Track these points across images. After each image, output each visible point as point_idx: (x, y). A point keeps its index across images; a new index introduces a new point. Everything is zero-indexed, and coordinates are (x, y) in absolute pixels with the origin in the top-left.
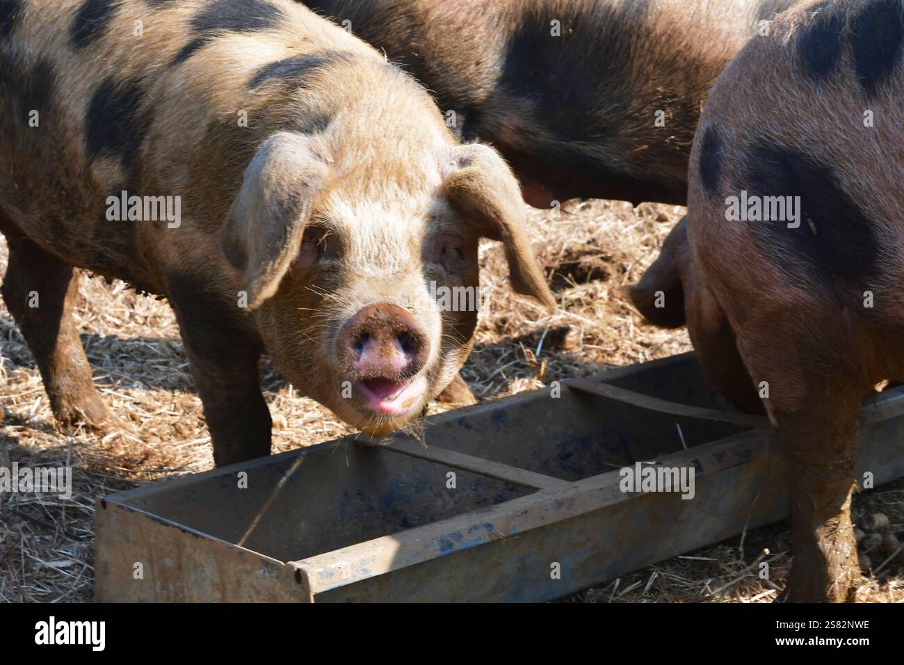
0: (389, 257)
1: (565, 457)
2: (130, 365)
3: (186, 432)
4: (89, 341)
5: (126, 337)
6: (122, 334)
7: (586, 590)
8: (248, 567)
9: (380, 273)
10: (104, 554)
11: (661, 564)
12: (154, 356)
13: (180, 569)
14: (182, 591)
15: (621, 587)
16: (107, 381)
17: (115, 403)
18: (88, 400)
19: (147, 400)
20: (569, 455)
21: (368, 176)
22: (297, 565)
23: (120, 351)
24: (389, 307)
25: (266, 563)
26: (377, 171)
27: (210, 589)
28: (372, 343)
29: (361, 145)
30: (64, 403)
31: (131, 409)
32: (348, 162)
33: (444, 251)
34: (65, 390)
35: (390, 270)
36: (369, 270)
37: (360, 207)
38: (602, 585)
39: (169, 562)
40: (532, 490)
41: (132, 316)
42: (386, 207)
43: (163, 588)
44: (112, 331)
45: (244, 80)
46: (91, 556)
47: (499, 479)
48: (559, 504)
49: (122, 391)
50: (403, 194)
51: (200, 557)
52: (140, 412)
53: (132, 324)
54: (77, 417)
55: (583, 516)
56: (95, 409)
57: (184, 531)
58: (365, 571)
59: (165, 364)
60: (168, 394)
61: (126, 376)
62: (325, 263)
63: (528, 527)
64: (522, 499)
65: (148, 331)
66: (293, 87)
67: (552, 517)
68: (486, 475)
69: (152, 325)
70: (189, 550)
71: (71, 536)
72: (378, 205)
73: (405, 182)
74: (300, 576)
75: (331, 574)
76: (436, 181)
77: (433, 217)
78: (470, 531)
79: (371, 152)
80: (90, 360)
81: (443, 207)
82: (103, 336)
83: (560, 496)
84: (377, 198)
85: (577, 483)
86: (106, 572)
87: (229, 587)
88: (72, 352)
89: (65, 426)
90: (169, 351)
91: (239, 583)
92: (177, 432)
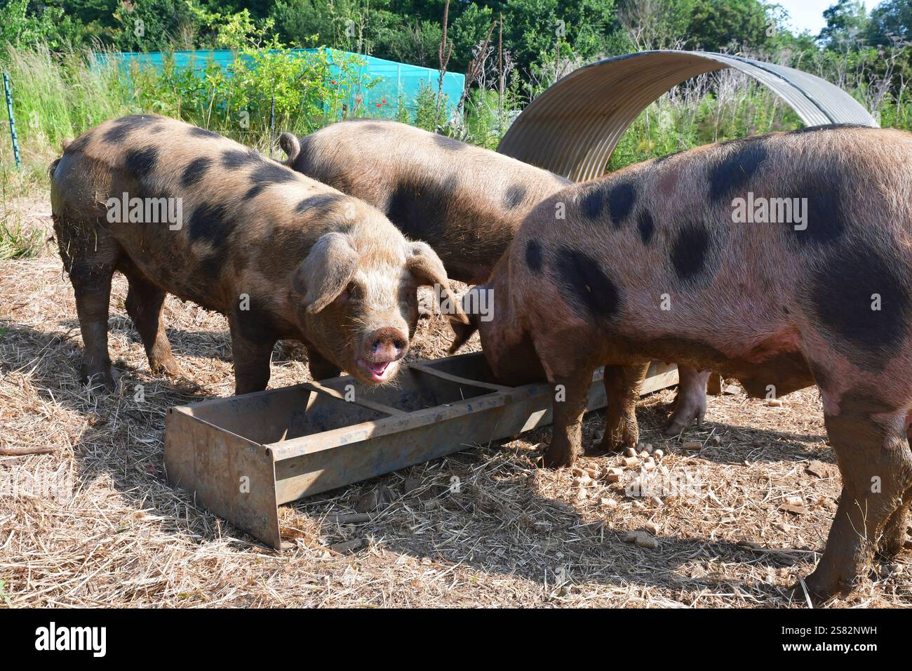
0: (385, 300)
1: (404, 401)
2: (191, 345)
3: (217, 380)
4: (171, 333)
5: (190, 332)
6: (188, 330)
7: (412, 466)
8: (243, 446)
9: (382, 308)
10: (170, 436)
11: (449, 456)
12: (203, 341)
13: (208, 445)
14: (208, 457)
15: (429, 466)
16: (179, 352)
17: (182, 363)
18: (168, 360)
19: (197, 362)
20: (406, 401)
21: (373, 258)
22: (267, 446)
23: (187, 338)
24: (392, 329)
25: (252, 444)
26: (377, 256)
27: (222, 457)
28: (382, 345)
29: (370, 242)
30: (156, 361)
31: (190, 366)
32: (364, 250)
33: (408, 295)
34: (156, 355)
35: (387, 307)
36: (375, 306)
37: (370, 273)
38: (420, 465)
39: (202, 442)
40: (388, 415)
41: (194, 322)
42: (382, 273)
43: (198, 455)
44: (183, 328)
45: (293, 207)
46: (163, 439)
47: (372, 409)
48: (401, 423)
49: (186, 357)
50: (389, 267)
51: (218, 440)
52: (194, 368)
53: (194, 326)
54: (162, 369)
55: (413, 430)
56: (172, 365)
57: (211, 426)
58: (302, 451)
59: (209, 346)
60: (209, 360)
61: (189, 350)
62: (353, 300)
63: (385, 434)
64: (383, 420)
65: (202, 329)
66: (326, 212)
67: (398, 429)
68: (365, 407)
69: (204, 327)
70: (213, 436)
71: (154, 428)
72: (378, 272)
73: (391, 261)
74: (268, 452)
75: (284, 452)
76: (403, 261)
77: (403, 279)
78: (356, 434)
79: (374, 246)
80: (171, 341)
81: (407, 274)
82: (178, 330)
83: (402, 419)
84: (377, 269)
85: (411, 413)
86: (170, 445)
87: (232, 456)
88: (162, 336)
89: (156, 373)
90: (211, 340)
91: (237, 454)
92: (212, 379)
